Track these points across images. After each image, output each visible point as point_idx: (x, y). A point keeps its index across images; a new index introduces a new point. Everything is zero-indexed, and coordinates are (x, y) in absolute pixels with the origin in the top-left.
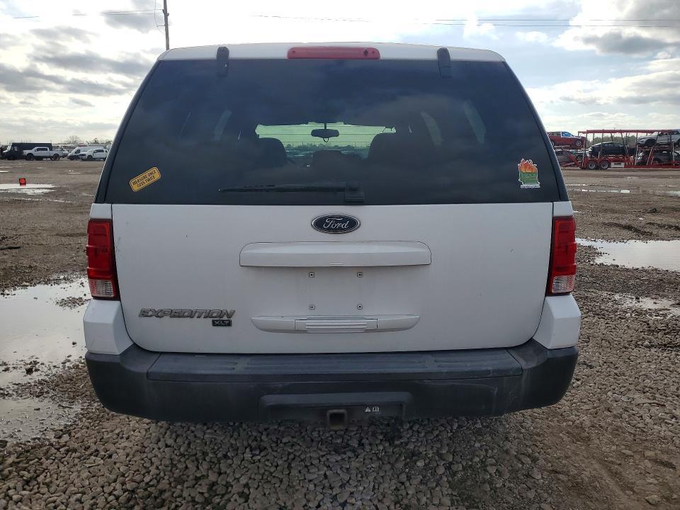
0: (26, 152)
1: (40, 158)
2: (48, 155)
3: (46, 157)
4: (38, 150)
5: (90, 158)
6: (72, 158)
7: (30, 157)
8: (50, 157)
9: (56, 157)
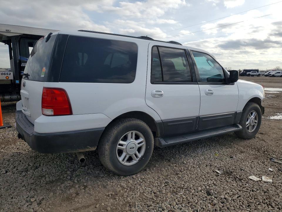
0: (248, 73)
1: (253, 76)
2: (256, 74)
3: (255, 75)
4: (252, 72)
5: (273, 76)
6: (266, 76)
7: (249, 75)
8: (257, 75)
9: (259, 75)
